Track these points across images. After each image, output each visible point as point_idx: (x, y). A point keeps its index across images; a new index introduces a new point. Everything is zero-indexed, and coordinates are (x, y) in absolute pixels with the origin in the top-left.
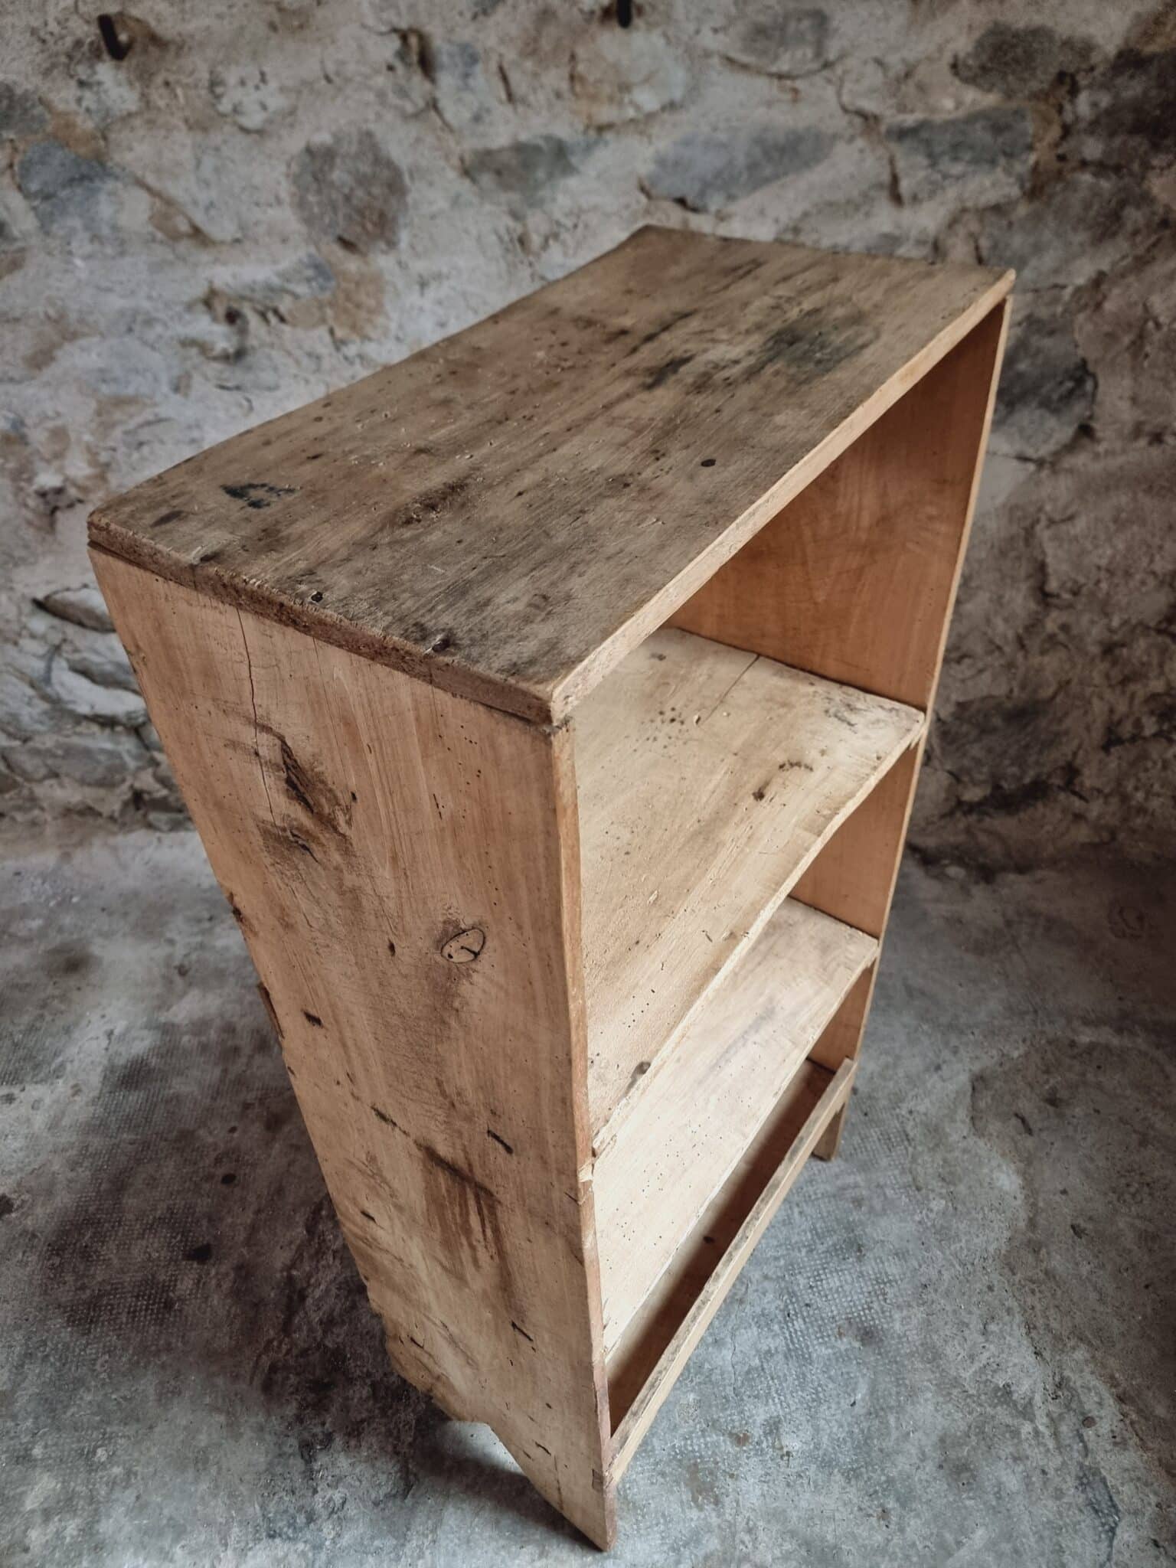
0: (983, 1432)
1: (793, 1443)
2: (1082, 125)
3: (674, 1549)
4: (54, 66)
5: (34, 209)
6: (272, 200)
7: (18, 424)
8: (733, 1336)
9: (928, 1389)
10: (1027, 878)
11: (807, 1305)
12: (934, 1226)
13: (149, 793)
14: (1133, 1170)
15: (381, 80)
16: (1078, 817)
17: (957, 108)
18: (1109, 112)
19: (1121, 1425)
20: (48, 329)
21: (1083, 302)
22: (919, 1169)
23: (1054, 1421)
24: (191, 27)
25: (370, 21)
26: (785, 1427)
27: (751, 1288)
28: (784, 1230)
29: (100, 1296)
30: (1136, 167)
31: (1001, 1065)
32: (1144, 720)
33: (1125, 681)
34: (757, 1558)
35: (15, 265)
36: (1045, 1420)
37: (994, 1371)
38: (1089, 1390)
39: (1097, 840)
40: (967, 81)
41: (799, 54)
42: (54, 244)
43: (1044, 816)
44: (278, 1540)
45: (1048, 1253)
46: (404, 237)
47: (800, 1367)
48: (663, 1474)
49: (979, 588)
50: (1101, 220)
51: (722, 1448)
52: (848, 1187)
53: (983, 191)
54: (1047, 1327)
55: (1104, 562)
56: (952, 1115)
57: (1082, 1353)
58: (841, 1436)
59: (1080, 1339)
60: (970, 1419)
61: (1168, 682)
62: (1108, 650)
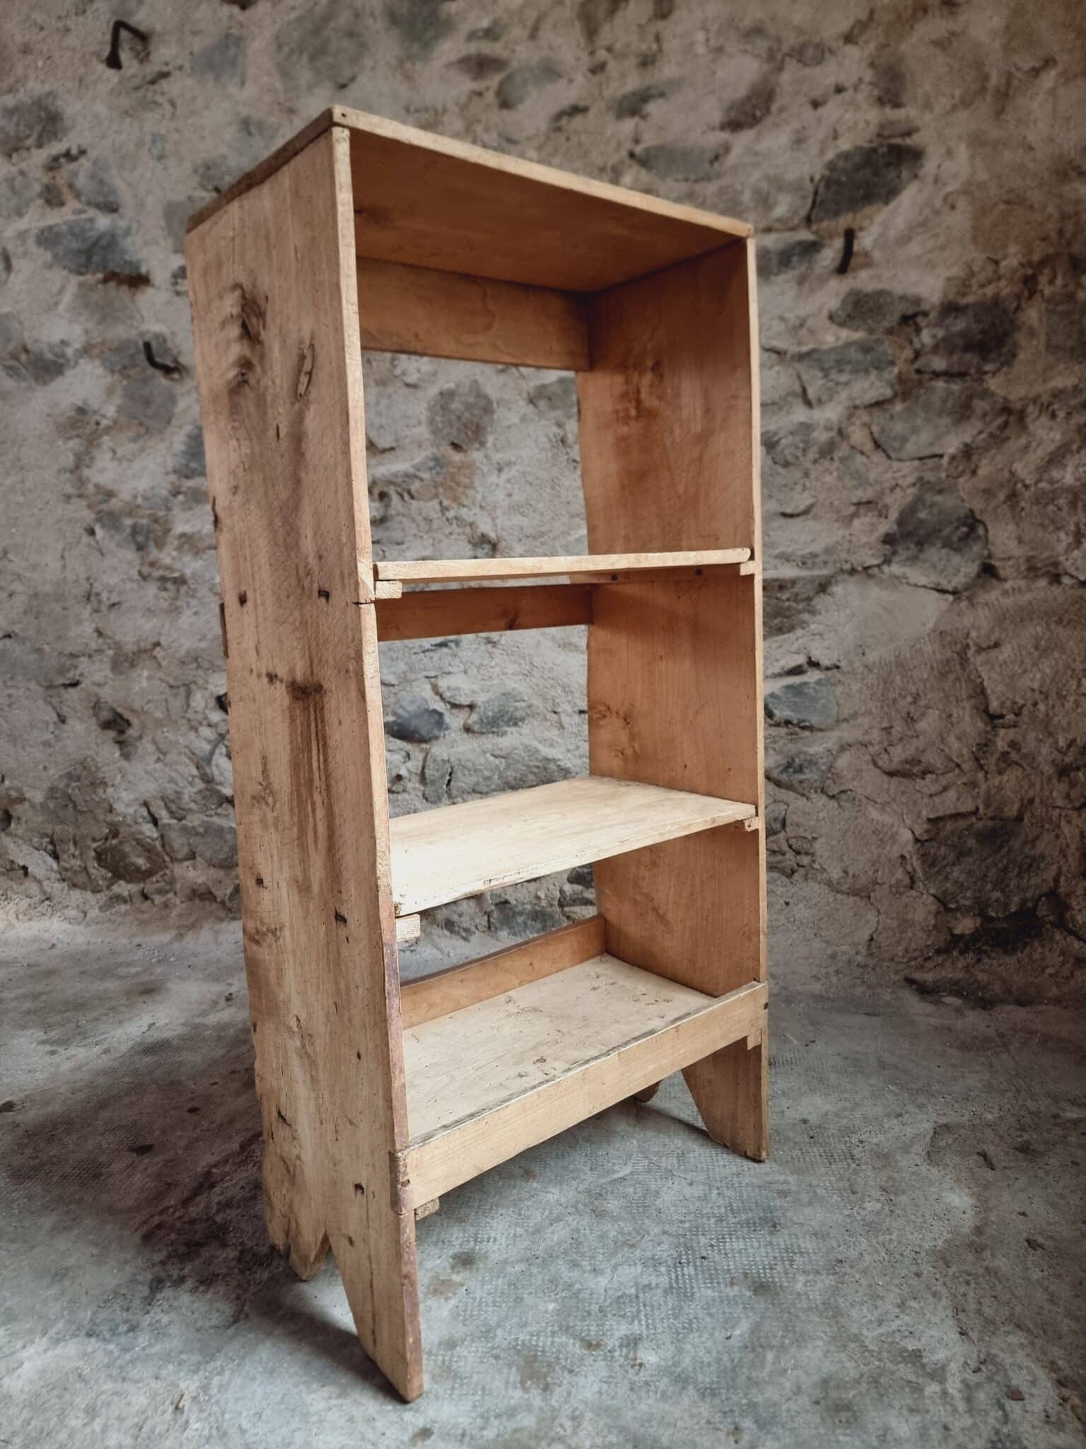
0: (876, 1382)
1: (649, 1357)
2: (928, 349)
3: (485, 1418)
6: (416, 423)
8: (615, 1268)
9: (822, 1338)
10: (1028, 1009)
11: (703, 1258)
12: (864, 1220)
16: (1080, 961)
17: (836, 341)
19: (1059, 1408)
21: (960, 469)
22: (859, 1180)
23: (970, 1388)
26: (646, 1343)
27: (648, 1238)
28: (698, 1204)
29: (45, 1164)
30: (974, 373)
31: (971, 1121)
34: (573, 1442)
36: (959, 1385)
37: (904, 1337)
38: (1020, 1367)
40: (842, 324)
43: (1043, 957)
44: (93, 1340)
45: (993, 1255)
47: (680, 1301)
48: (497, 1357)
50: (957, 409)
51: (570, 1348)
52: (776, 1182)
53: (865, 391)
54: (979, 1312)
55: (1036, 685)
56: (906, 1150)
57: (1017, 1338)
58: (706, 1360)
59: (1018, 1326)
60: (864, 1369)
62: (1064, 772)
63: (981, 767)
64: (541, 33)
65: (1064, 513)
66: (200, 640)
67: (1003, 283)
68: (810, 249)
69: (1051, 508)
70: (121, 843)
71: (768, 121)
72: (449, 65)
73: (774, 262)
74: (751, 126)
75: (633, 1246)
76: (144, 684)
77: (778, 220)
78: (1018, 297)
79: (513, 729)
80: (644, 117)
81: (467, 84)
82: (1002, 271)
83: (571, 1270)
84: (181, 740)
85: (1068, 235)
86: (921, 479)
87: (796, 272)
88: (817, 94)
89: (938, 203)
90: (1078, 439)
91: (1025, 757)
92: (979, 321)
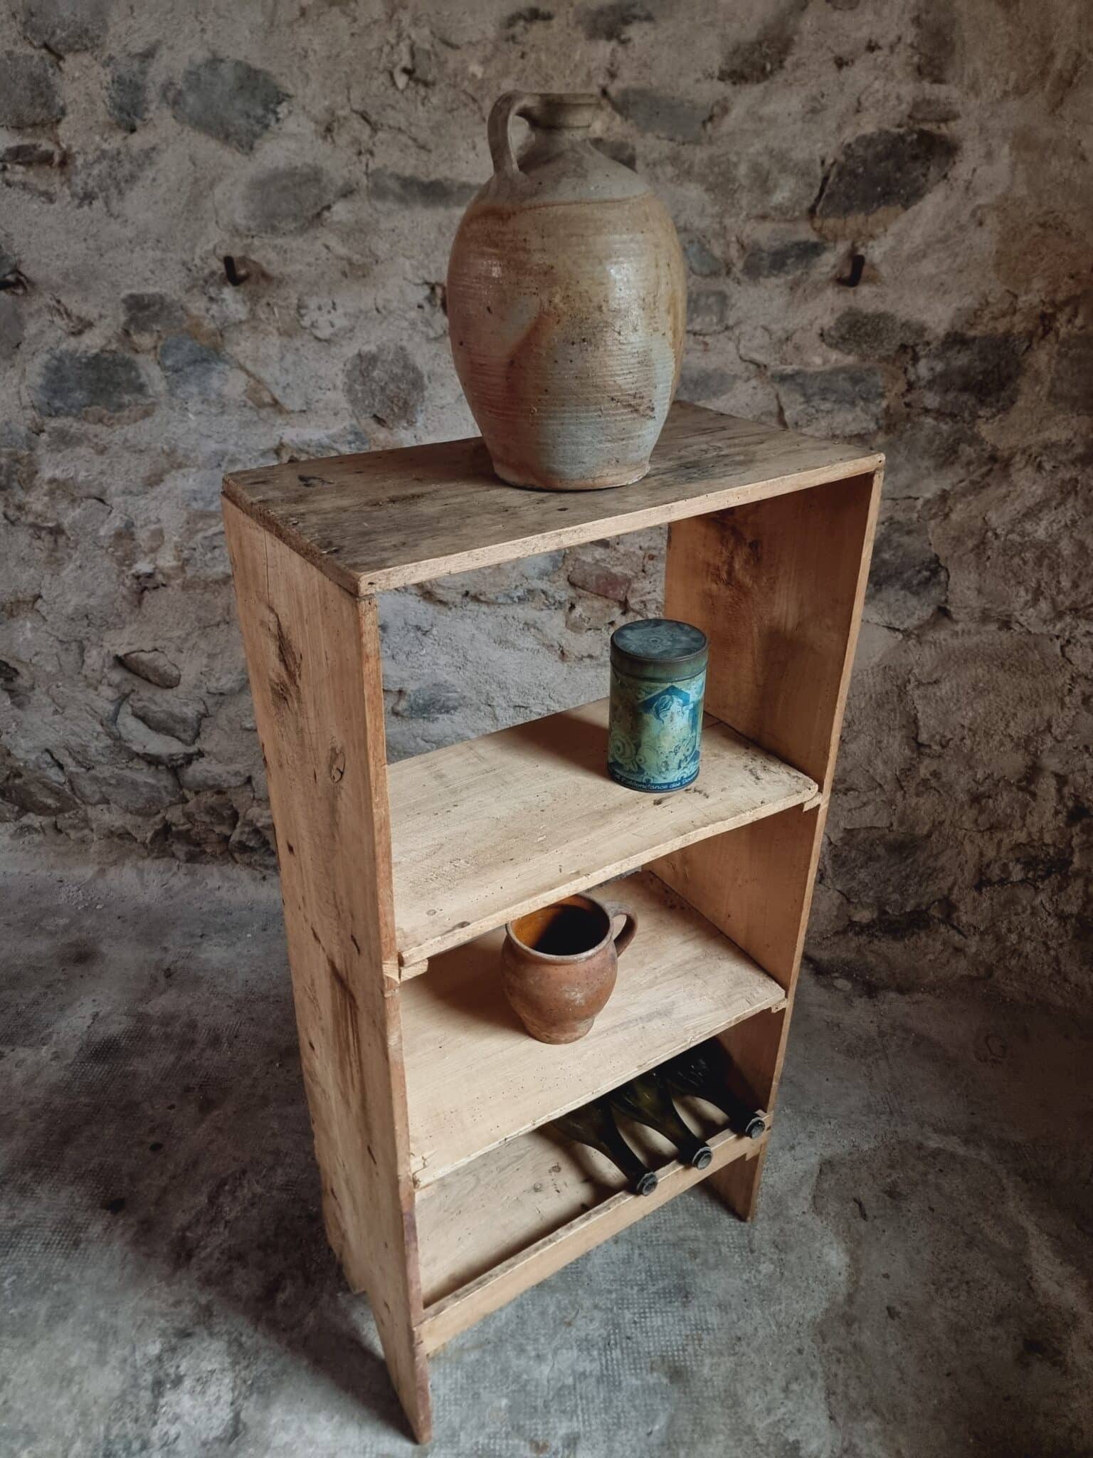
2: (923, 383)
4: (194, 286)
5: (167, 377)
6: (330, 386)
7: (130, 525)
8: (555, 1352)
9: (722, 1432)
10: (906, 998)
11: (628, 1338)
12: (759, 1286)
13: (175, 825)
14: (956, 1267)
15: (413, 314)
16: (958, 951)
17: (824, 363)
18: (943, 375)
20: (163, 459)
21: (933, 511)
22: (757, 1233)
24: (288, 270)
25: (410, 276)
26: (582, 1444)
27: (582, 1313)
29: (23, 1227)
30: (966, 415)
31: (850, 1154)
32: (1011, 866)
33: (992, 829)
35: (147, 414)
37: (787, 1427)
39: (974, 974)
40: (830, 345)
41: (707, 319)
42: (175, 402)
43: (926, 946)
45: (860, 1328)
46: (421, 419)
47: (610, 1391)
49: (859, 732)
50: (942, 451)
51: (521, 1452)
53: (847, 424)
54: (846, 1396)
55: (966, 723)
56: (796, 1192)
57: (874, 1424)
59: (875, 1411)
61: (1029, 834)
62: (976, 799)
63: (902, 788)
65: (1028, 568)
66: (89, 597)
67: (1017, 318)
68: (809, 251)
69: (1016, 560)
70: (25, 783)
71: (779, 78)
73: (766, 263)
74: (758, 81)
75: (569, 1324)
76: (29, 635)
77: (775, 209)
78: (1030, 335)
79: (445, 716)
80: (624, 42)
82: (1020, 304)
83: (518, 1357)
84: (80, 696)
86: (891, 518)
87: (790, 277)
88: (844, 50)
89: (965, 217)
90: (1059, 496)
91: (943, 785)
92: (984, 359)
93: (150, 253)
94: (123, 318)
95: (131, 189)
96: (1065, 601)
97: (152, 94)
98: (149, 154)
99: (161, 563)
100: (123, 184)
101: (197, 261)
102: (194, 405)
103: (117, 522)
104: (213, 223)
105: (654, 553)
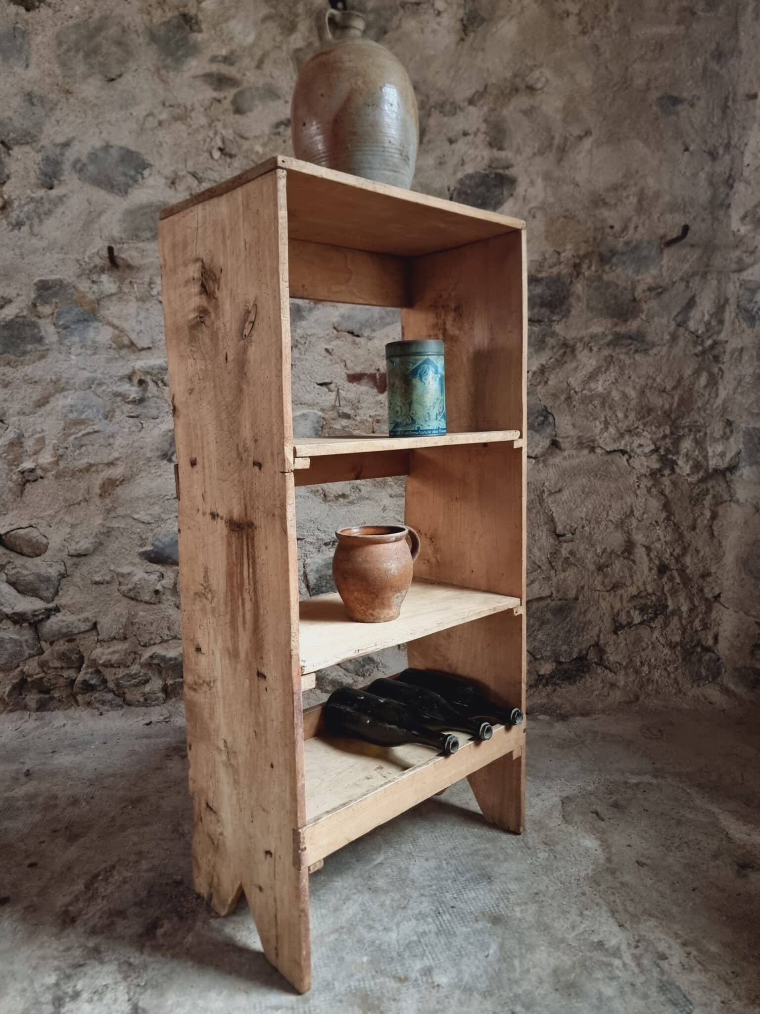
0: (584, 966)
1: (442, 979)
4: (83, 274)
5: (58, 332)
7: (20, 436)
8: (398, 925)
9: (542, 945)
10: (588, 719)
11: (452, 907)
12: (541, 865)
13: (31, 676)
14: (675, 836)
16: (613, 685)
19: (687, 960)
20: (50, 386)
21: (538, 380)
22: (530, 839)
23: (637, 958)
24: (144, 261)
26: (436, 971)
27: (412, 900)
28: (436, 872)
30: (546, 319)
31: (580, 792)
32: (632, 612)
33: (615, 587)
35: (42, 357)
36: (630, 957)
37: (590, 934)
38: (660, 940)
39: (627, 699)
42: (63, 349)
43: (592, 686)
45: (622, 874)
47: (448, 938)
50: (537, 341)
51: (388, 984)
52: (480, 849)
55: (583, 516)
56: (550, 815)
57: (652, 922)
58: (479, 974)
59: (650, 916)
60: (575, 959)
61: (638, 588)
62: (600, 568)
63: (553, 567)
64: (265, 66)
65: (598, 410)
67: (562, 266)
69: (590, 406)
72: (195, 77)
75: (404, 908)
78: (571, 275)
81: (210, 93)
82: (562, 259)
83: (369, 932)
85: (598, 241)
88: (451, 135)
89: (525, 214)
90: (605, 364)
91: (579, 560)
92: (549, 289)
93: (56, 256)
94: (33, 296)
95: (48, 219)
96: (623, 426)
97: (67, 166)
98: (61, 199)
99: (41, 461)
100: (42, 216)
101: (87, 259)
102: (75, 350)
103: (11, 435)
104: (98, 237)
105: (379, 418)
